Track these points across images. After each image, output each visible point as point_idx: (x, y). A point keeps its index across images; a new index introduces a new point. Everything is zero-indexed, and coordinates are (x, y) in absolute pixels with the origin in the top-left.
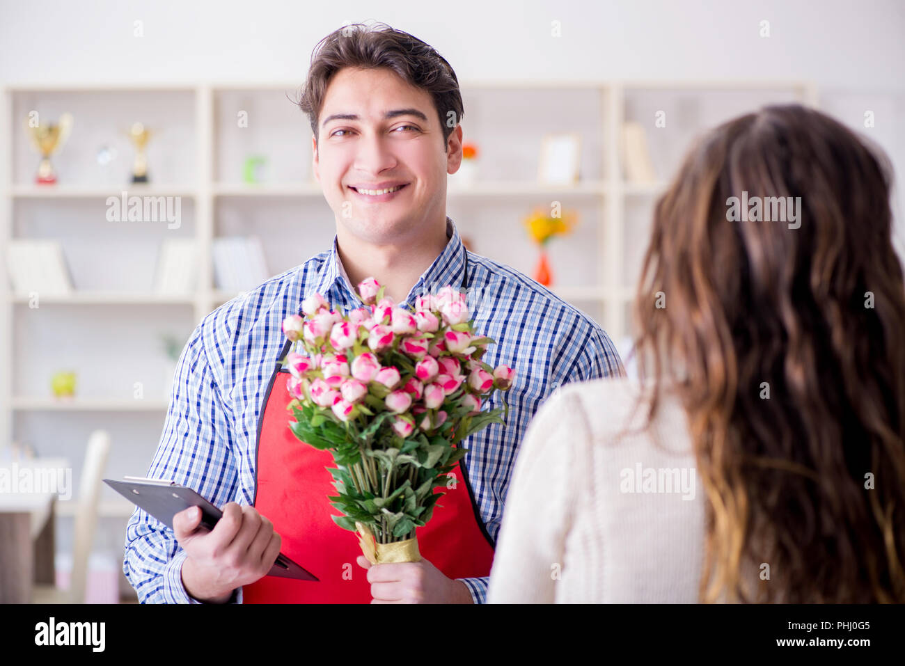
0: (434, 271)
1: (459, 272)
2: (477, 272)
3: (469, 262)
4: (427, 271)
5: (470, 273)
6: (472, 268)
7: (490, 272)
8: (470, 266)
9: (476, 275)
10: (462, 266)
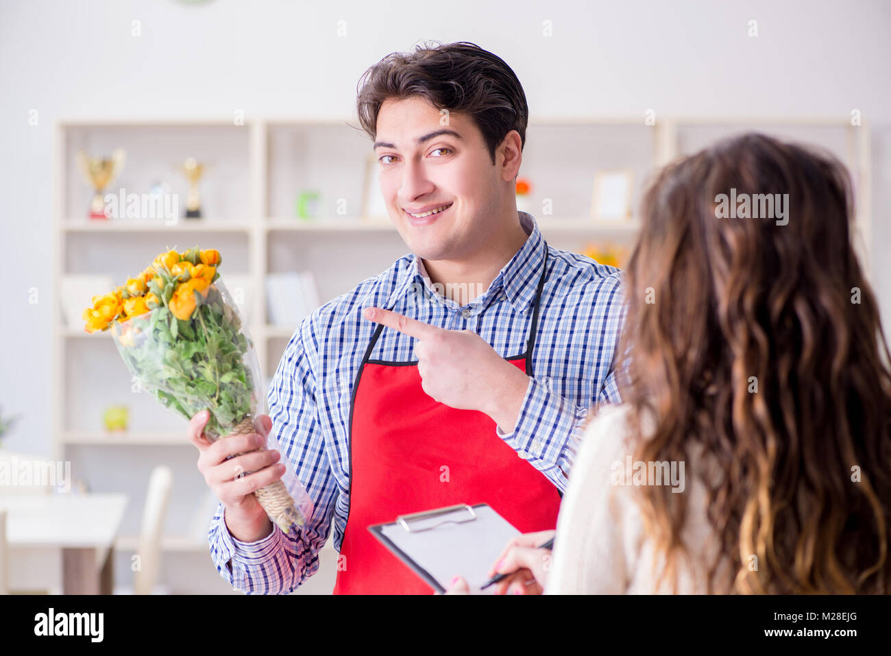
0: (514, 265)
1: (539, 266)
2: (556, 264)
3: (550, 256)
4: (507, 265)
5: (549, 266)
6: (551, 262)
7: (569, 266)
8: (550, 260)
9: (555, 269)
10: (542, 261)
